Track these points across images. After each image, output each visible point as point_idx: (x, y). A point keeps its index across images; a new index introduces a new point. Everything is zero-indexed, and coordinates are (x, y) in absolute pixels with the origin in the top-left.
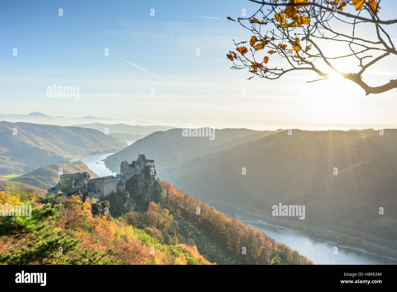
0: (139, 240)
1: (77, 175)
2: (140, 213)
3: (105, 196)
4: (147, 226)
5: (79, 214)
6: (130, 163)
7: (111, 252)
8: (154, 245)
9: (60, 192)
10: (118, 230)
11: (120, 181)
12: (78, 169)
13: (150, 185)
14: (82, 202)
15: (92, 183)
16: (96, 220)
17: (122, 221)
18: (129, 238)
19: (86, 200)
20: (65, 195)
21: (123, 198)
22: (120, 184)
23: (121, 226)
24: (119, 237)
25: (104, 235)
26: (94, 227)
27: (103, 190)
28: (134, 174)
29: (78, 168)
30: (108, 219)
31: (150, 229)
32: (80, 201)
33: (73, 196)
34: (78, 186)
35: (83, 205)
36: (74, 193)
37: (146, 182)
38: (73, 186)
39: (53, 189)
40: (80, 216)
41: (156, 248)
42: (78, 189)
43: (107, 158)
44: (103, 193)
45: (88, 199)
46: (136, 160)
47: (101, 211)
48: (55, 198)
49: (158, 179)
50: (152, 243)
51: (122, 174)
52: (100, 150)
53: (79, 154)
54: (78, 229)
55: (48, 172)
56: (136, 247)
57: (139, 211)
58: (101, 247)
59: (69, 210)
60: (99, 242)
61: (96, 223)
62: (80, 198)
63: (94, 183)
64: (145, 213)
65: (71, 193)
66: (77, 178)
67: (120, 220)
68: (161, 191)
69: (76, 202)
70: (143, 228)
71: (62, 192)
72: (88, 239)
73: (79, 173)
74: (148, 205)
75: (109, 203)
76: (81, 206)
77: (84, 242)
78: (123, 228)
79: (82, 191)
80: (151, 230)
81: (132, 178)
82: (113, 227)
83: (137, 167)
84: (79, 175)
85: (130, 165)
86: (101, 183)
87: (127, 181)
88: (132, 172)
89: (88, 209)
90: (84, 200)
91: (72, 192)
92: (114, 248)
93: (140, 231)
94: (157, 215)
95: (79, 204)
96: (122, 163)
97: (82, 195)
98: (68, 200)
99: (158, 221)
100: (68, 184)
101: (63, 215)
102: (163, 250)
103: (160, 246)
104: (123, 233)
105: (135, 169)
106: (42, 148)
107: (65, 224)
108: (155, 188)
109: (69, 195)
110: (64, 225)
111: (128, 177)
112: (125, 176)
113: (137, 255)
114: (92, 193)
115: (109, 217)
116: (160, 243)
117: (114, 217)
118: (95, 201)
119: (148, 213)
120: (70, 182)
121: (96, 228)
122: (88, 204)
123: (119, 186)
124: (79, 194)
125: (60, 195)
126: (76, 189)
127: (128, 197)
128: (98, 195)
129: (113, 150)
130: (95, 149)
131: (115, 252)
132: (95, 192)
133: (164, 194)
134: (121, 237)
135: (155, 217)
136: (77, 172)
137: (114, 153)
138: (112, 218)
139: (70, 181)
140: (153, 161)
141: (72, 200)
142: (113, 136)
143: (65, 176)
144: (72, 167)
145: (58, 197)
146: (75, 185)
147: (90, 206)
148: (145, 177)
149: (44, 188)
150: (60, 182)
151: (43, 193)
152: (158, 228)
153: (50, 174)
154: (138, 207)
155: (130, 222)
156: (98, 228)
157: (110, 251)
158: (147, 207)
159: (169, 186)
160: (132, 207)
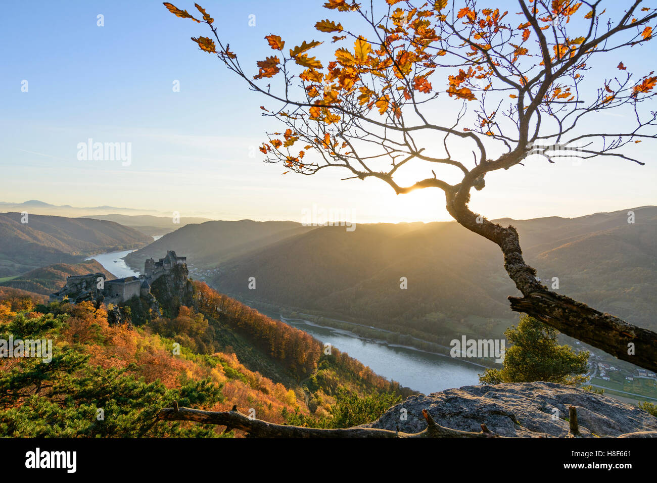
0: (167, 351)
1: (89, 277)
2: (169, 319)
3: (124, 301)
4: (177, 334)
5: (91, 323)
6: (157, 260)
7: (132, 367)
8: (185, 356)
9: (66, 298)
10: (142, 340)
11: (144, 282)
12: (89, 270)
13: (181, 286)
14: (95, 309)
15: (109, 286)
16: (113, 330)
17: (146, 330)
18: (155, 349)
19: (101, 306)
20: (73, 301)
21: (148, 302)
22: (144, 286)
23: (144, 336)
24: (142, 348)
25: (123, 347)
26: (111, 339)
27: (123, 294)
28: (161, 274)
29: (91, 268)
30: (129, 328)
31: (181, 338)
32: (93, 308)
33: (84, 302)
34: (90, 290)
35: (97, 312)
36: (84, 299)
37: (177, 283)
38: (83, 290)
39: (57, 294)
40: (93, 326)
41: (189, 359)
42: (90, 293)
43: (128, 255)
44: (122, 298)
45: (102, 305)
46: (164, 258)
47: (120, 319)
48: (60, 306)
49: (191, 279)
50: (183, 353)
51: (146, 274)
52: (119, 247)
53: (91, 251)
54: (89, 342)
55: (50, 273)
56: (163, 360)
57: (167, 317)
58: (119, 361)
59: (78, 319)
60: (117, 356)
61: (113, 334)
62: (93, 304)
63: (110, 286)
64: (175, 319)
65: (81, 299)
66: (89, 280)
67: (144, 329)
68: (194, 293)
69: (87, 310)
70: (173, 337)
71: (68, 297)
72: (102, 353)
73: (92, 275)
74: (178, 308)
75: (130, 309)
76: (94, 314)
77: (97, 357)
78: (147, 338)
79: (95, 296)
80: (183, 338)
81: (159, 279)
82: (136, 337)
83: (166, 265)
84: (91, 277)
85: (156, 263)
86: (119, 285)
87: (152, 282)
88: (159, 272)
89: (103, 316)
90: (97, 307)
91: (82, 297)
92: (136, 362)
93: (168, 340)
94: (191, 321)
95: (92, 311)
96: (147, 261)
97: (95, 301)
98: (77, 307)
99: (191, 328)
100: (77, 288)
101: (70, 326)
102: (197, 361)
103: (193, 357)
104: (147, 343)
105: (163, 269)
106: (42, 244)
107: (73, 336)
108: (188, 289)
109: (78, 301)
110: (71, 339)
111: (154, 278)
112: (150, 277)
113: (164, 368)
114: (108, 298)
115: (130, 325)
116: (192, 353)
117: (136, 325)
118: (111, 307)
119: (179, 318)
120: (79, 286)
121: (114, 339)
122: (103, 311)
123: (143, 289)
124: (91, 300)
125: (67, 301)
126: (87, 293)
127: (155, 301)
128: (116, 300)
129: (136, 246)
130: (112, 245)
131: (138, 367)
132: (112, 297)
133: (197, 296)
134: (145, 348)
135: (187, 323)
136: (88, 273)
137: (137, 250)
138: (134, 327)
139: (80, 284)
140: (184, 258)
141: (81, 307)
142: (135, 229)
143: (73, 278)
144: (82, 267)
145: (63, 304)
146: (86, 288)
147: (105, 314)
148: (175, 278)
149: (45, 293)
150: (67, 286)
151: (43, 300)
152: (190, 336)
153: (53, 276)
154: (167, 312)
155: (156, 330)
156: (116, 339)
157: (130, 366)
158: (178, 313)
159: (204, 287)
160: (159, 313)
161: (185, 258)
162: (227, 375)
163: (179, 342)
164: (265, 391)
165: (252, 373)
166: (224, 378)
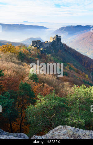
2: (56, 53)
6: (53, 37)
15: (41, 44)
16: (42, 54)
21: (51, 48)
33: (35, 47)
49: (62, 42)
90: (38, 49)
93: (55, 58)
99: (61, 55)
125: (32, 47)
128: (43, 47)
136: (37, 40)
143: (34, 41)
146: (36, 44)
148: (58, 42)
158: (58, 51)
159: (65, 45)
160: (54, 51)
161: (60, 37)
162: (70, 68)
163: (58, 59)
164: (79, 74)
165: (77, 69)
166: (69, 69)
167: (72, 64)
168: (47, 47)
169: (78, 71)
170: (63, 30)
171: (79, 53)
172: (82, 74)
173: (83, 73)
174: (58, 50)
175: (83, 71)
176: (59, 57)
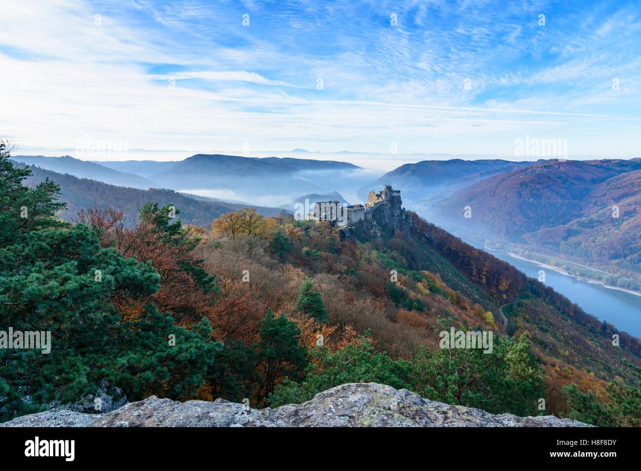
2: (386, 240)
3: (353, 223)
4: (391, 252)
6: (377, 192)
11: (368, 210)
13: (396, 213)
18: (372, 261)
19: (335, 225)
21: (370, 225)
24: (363, 259)
27: (352, 218)
35: (332, 229)
37: (392, 212)
46: (383, 190)
47: (348, 236)
49: (404, 208)
51: (369, 203)
57: (384, 238)
61: (343, 246)
64: (390, 240)
67: (366, 245)
68: (406, 220)
80: (396, 256)
81: (379, 207)
82: (359, 251)
83: (384, 197)
85: (377, 195)
86: (350, 211)
87: (373, 210)
89: (336, 233)
90: (332, 225)
93: (384, 255)
94: (403, 242)
95: (329, 228)
96: (370, 192)
99: (403, 248)
102: (406, 274)
104: (367, 256)
105: (382, 199)
108: (401, 217)
117: (361, 242)
119: (394, 240)
123: (366, 215)
127: (375, 224)
133: (409, 223)
134: (366, 259)
135: (399, 244)
148: (391, 207)
152: (402, 254)
154: (384, 234)
155: (376, 247)
156: (345, 250)
158: (393, 235)
159: (415, 216)
160: (379, 234)
161: (400, 191)
162: (431, 289)
163: (393, 258)
164: (464, 308)
165: (453, 292)
166: (428, 292)
167: (439, 275)
168: (360, 221)
169: (458, 298)
170: (408, 172)
171: (458, 241)
172: (472, 309)
173: (477, 306)
174: (393, 232)
175: (475, 301)
176: (395, 254)
